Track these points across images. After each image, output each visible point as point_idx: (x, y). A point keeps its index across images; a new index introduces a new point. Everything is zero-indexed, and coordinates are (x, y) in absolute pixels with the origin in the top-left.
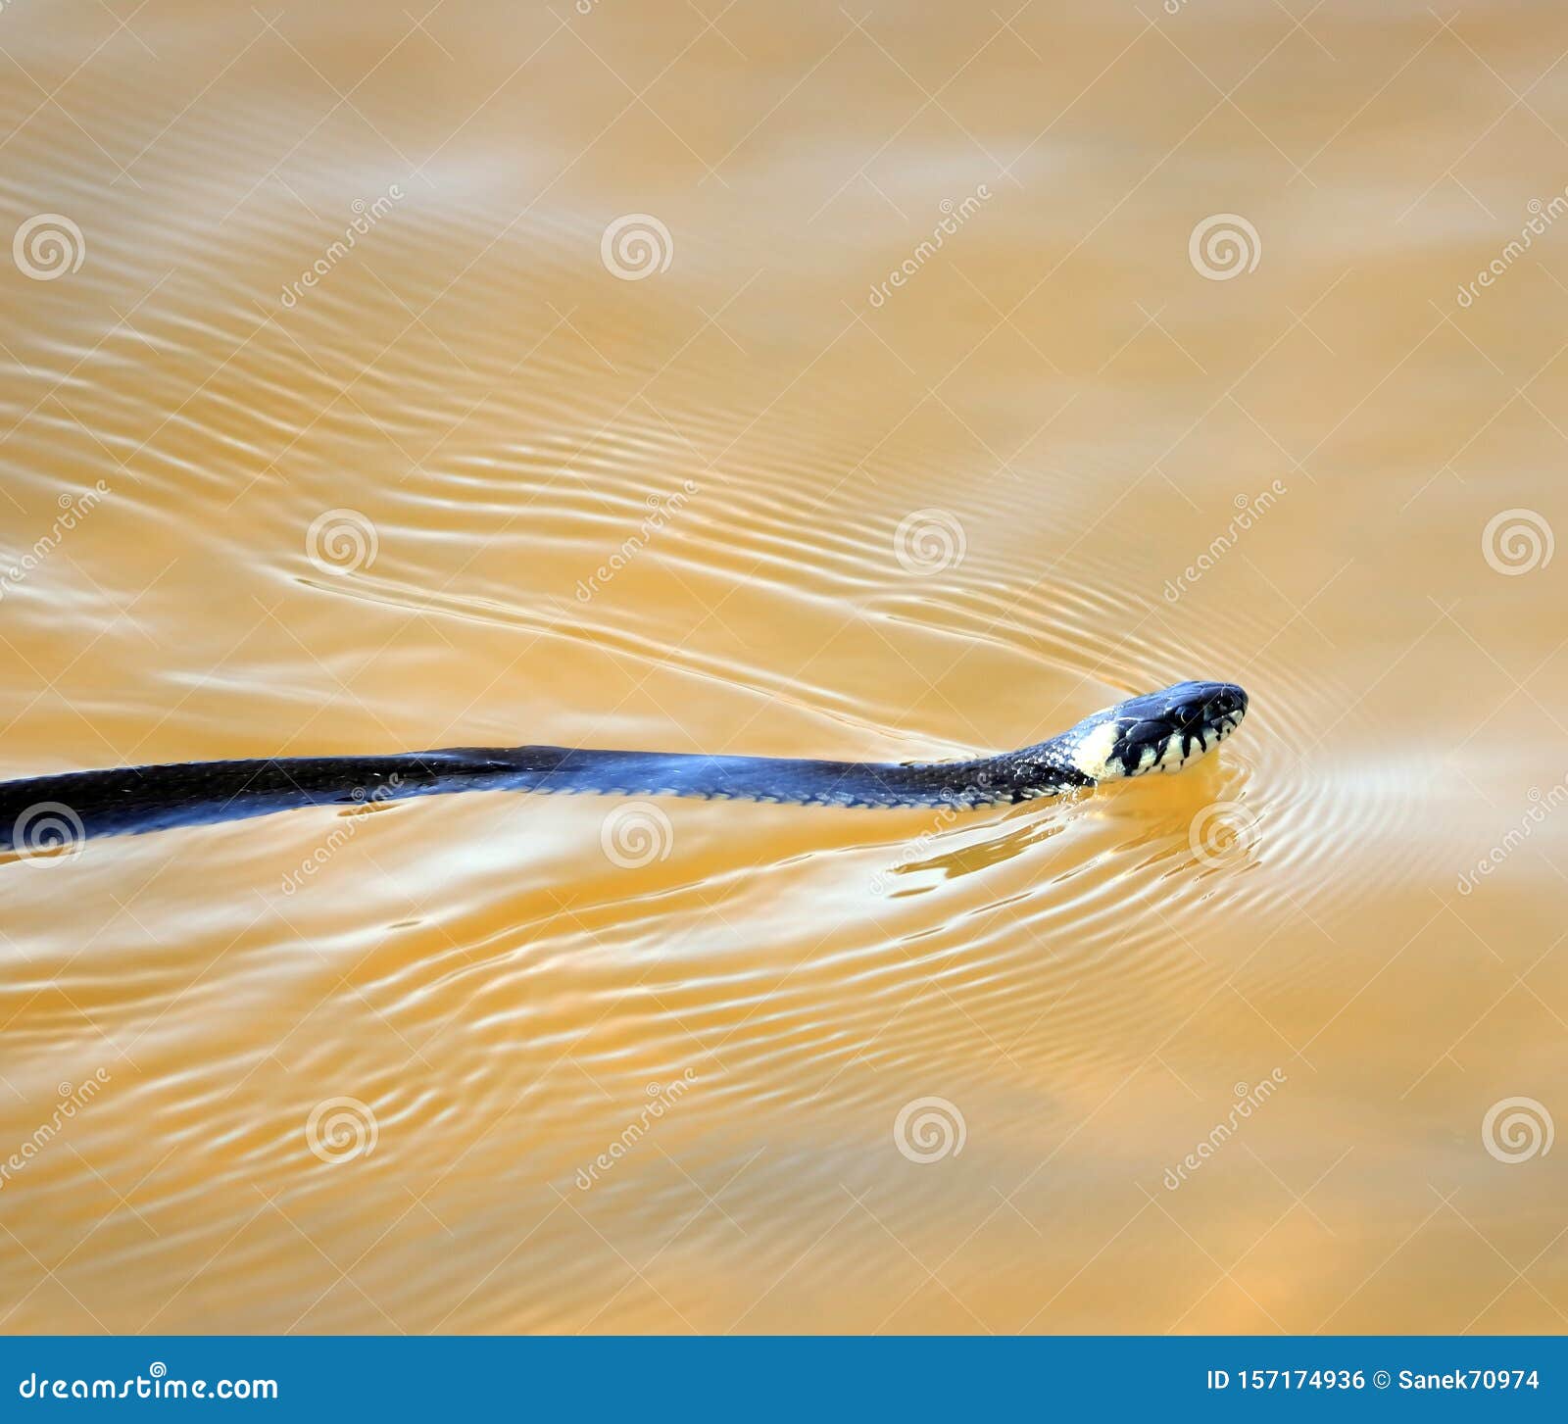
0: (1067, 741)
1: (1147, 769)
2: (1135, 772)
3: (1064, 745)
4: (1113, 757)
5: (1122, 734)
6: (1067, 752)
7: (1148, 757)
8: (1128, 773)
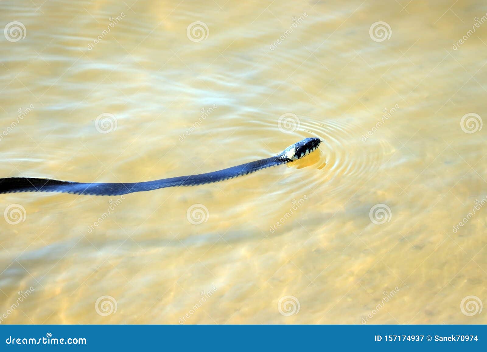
0: (285, 153)
1: (302, 157)
2: (300, 158)
3: (284, 154)
4: (295, 155)
5: (296, 150)
6: (286, 155)
7: (302, 155)
8: (299, 158)
